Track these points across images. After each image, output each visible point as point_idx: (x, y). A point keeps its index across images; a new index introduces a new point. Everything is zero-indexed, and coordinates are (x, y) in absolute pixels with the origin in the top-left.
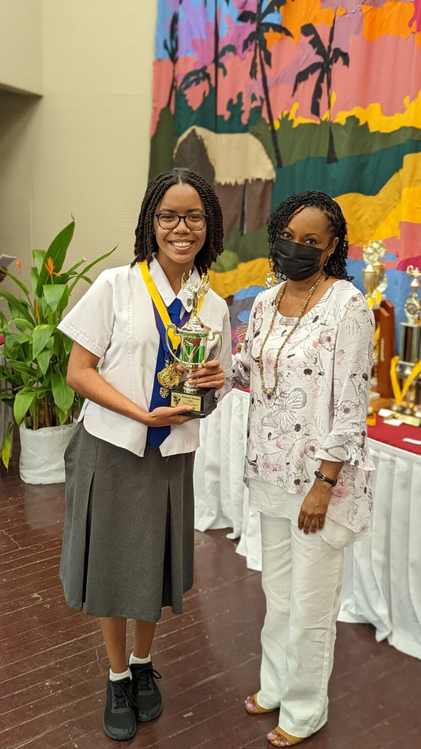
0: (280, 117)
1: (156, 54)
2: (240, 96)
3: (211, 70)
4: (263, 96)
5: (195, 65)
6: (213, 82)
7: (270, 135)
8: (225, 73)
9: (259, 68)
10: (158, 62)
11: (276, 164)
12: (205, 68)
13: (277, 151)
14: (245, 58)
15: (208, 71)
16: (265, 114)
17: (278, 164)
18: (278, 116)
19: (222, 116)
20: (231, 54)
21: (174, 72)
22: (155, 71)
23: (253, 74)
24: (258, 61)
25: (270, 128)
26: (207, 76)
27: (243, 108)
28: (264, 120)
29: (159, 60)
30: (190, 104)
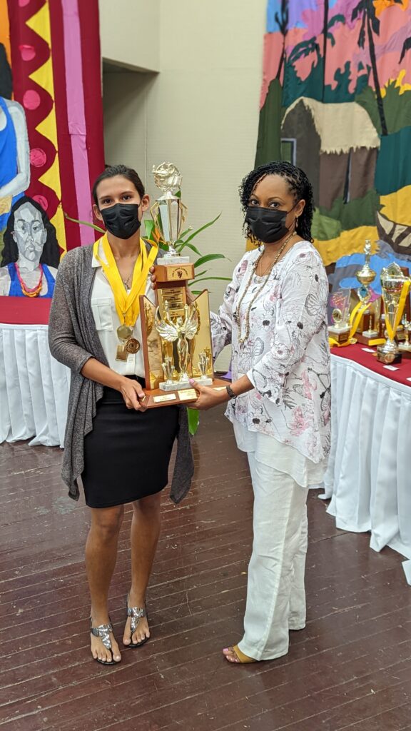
0: (387, 85)
1: (268, 28)
2: (348, 65)
3: (320, 41)
4: (370, 65)
5: (304, 36)
6: (321, 52)
7: (376, 103)
8: (333, 43)
9: (367, 37)
10: (269, 35)
11: (381, 133)
12: (315, 38)
13: (383, 119)
14: (354, 27)
15: (317, 42)
16: (371, 83)
17: (383, 131)
18: (384, 83)
19: (330, 86)
20: (340, 23)
21: (284, 44)
22: (265, 44)
23: (361, 43)
24: (366, 29)
25: (376, 97)
26: (316, 47)
27: (350, 77)
28: (371, 88)
29: (270, 33)
30: (298, 75)
